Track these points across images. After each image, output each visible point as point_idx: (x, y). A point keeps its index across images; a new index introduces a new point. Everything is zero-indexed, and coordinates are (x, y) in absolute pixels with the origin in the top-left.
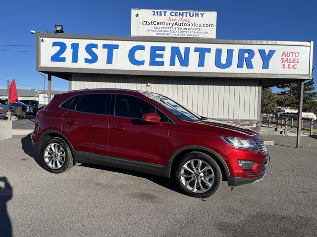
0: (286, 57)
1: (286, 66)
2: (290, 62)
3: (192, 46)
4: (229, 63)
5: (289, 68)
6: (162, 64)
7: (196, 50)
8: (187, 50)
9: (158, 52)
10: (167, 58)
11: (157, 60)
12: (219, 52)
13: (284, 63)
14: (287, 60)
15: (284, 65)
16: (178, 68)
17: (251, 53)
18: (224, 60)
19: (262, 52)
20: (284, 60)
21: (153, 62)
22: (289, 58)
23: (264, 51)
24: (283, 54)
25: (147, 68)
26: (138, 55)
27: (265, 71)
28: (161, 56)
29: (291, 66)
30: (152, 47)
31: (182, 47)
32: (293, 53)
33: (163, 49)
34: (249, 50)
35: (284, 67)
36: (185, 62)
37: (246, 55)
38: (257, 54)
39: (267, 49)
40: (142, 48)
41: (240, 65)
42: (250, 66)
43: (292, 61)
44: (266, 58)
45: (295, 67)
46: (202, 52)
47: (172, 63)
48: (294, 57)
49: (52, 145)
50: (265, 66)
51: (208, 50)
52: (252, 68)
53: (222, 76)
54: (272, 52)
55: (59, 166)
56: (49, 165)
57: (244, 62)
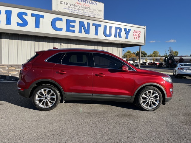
0: (135, 33)
1: (135, 38)
3: (92, 22)
4: (110, 35)
5: (136, 39)
6: (74, 31)
7: (94, 25)
8: (88, 24)
9: (71, 24)
10: (77, 28)
11: (71, 28)
12: (105, 27)
13: (134, 36)
16: (83, 35)
17: (120, 29)
18: (108, 33)
19: (125, 29)
20: (135, 35)
21: (68, 30)
22: (136, 34)
23: (126, 29)
25: (64, 33)
26: (58, 24)
27: (127, 40)
28: (73, 26)
29: (137, 38)
30: (67, 20)
31: (86, 22)
32: (138, 31)
33: (74, 22)
34: (120, 28)
35: (134, 39)
36: (87, 32)
37: (118, 31)
38: (123, 30)
39: (128, 28)
40: (61, 20)
41: (115, 36)
42: (120, 37)
43: (137, 35)
44: (127, 32)
45: (139, 38)
46: (97, 26)
47: (80, 32)
48: (138, 34)
49: (42, 90)
50: (127, 37)
51: (100, 26)
52: (121, 38)
53: (107, 41)
54: (130, 30)
55: (50, 105)
56: (39, 105)
57: (118, 34)
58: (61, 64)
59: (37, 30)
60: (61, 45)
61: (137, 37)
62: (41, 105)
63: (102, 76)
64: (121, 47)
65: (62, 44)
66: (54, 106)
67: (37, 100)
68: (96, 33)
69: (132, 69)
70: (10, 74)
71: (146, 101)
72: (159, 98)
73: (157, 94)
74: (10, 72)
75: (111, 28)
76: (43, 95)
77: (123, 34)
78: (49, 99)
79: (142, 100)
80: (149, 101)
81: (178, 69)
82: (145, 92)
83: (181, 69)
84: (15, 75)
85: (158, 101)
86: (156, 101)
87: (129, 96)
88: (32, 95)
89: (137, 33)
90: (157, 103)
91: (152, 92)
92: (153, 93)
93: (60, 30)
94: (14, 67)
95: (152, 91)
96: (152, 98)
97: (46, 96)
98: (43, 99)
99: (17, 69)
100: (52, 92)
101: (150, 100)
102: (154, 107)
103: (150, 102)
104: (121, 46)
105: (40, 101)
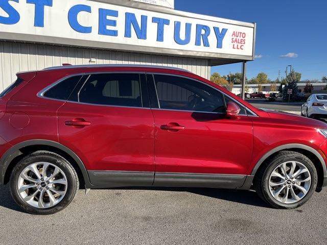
0: (236, 37)
1: (235, 47)
2: (239, 43)
3: (150, 15)
4: (187, 41)
5: (237, 48)
6: (115, 33)
7: (154, 20)
8: (144, 18)
9: (109, 18)
10: (120, 27)
11: (109, 28)
12: (177, 26)
13: (233, 43)
14: (236, 41)
15: (234, 45)
16: (133, 41)
17: (207, 29)
18: (182, 36)
19: (216, 29)
20: (234, 40)
21: (102, 31)
22: (237, 38)
23: (218, 28)
24: (233, 34)
25: (95, 37)
26: (83, 18)
27: (219, 51)
28: (114, 23)
29: (239, 47)
30: (101, 10)
31: (138, 14)
32: (241, 33)
33: (115, 14)
34: (206, 26)
36: (142, 34)
37: (203, 32)
38: (212, 32)
39: (221, 27)
40: (88, 9)
41: (198, 43)
42: (206, 44)
43: (240, 42)
44: (220, 35)
45: (242, 47)
46: (161, 23)
47: (127, 35)
48: (242, 38)
49: (34, 167)
50: (219, 45)
51: (167, 22)
52: (208, 46)
53: (181, 53)
54: (225, 31)
55: (54, 201)
56: (28, 202)
57: (202, 38)
58: (79, 102)
59: (38, 31)
60: (90, 62)
61: (240, 45)
62: (31, 202)
63: (178, 130)
64: (208, 66)
65: (93, 60)
66: (64, 202)
67: (22, 190)
68: (160, 37)
69: (248, 113)
71: (280, 186)
72: (309, 178)
73: (306, 170)
75: (188, 26)
76: (35, 177)
77: (212, 38)
78: (50, 186)
79: (272, 184)
80: (287, 185)
81: (313, 105)
82: (279, 166)
83: (319, 105)
85: (308, 186)
86: (302, 185)
87: (242, 176)
88: (10, 177)
89: (239, 38)
90: (304, 190)
91: (294, 165)
92: (297, 168)
93: (88, 30)
95: (294, 163)
96: (294, 180)
97: (42, 179)
98: (36, 187)
100: (57, 170)
101: (288, 183)
102: (298, 198)
103: (288, 188)
104: (207, 63)
105: (30, 192)
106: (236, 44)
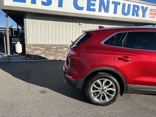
1: (151, 17)
2: (153, 15)
4: (128, 14)
5: (152, 18)
6: (94, 10)
7: (113, 2)
8: (108, 2)
9: (92, 2)
10: (97, 7)
11: (92, 7)
12: (124, 5)
13: (150, 15)
14: (152, 14)
15: (151, 16)
16: (103, 14)
17: (138, 7)
18: (126, 11)
19: (142, 7)
20: (151, 13)
21: (89, 9)
22: (152, 12)
24: (151, 10)
25: (85, 13)
26: (80, 3)
27: (143, 19)
28: (94, 5)
29: (153, 17)
32: (154, 10)
35: (150, 17)
36: (107, 10)
37: (136, 9)
38: (141, 9)
39: (145, 6)
41: (133, 15)
43: (153, 14)
44: (144, 10)
45: (154, 17)
46: (116, 4)
47: (100, 10)
50: (144, 16)
51: (119, 4)
52: (138, 16)
53: (125, 20)
54: (147, 8)
55: (108, 100)
56: (95, 99)
57: (135, 13)
58: (123, 47)
60: (79, 25)
65: (81, 24)
67: (92, 93)
68: (115, 12)
70: (35, 53)
74: (34, 52)
75: (129, 6)
76: (99, 86)
77: (140, 12)
84: (39, 54)
89: (153, 12)
93: (82, 9)
94: (38, 46)
97: (103, 88)
98: (99, 92)
99: (41, 49)
104: (134, 25)
106: (151, 15)
